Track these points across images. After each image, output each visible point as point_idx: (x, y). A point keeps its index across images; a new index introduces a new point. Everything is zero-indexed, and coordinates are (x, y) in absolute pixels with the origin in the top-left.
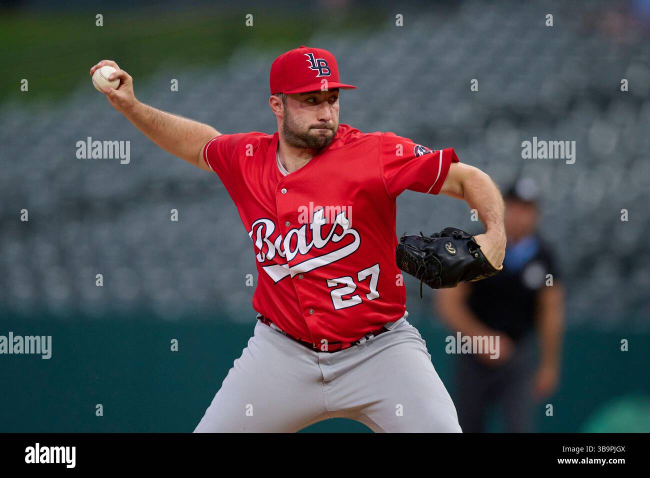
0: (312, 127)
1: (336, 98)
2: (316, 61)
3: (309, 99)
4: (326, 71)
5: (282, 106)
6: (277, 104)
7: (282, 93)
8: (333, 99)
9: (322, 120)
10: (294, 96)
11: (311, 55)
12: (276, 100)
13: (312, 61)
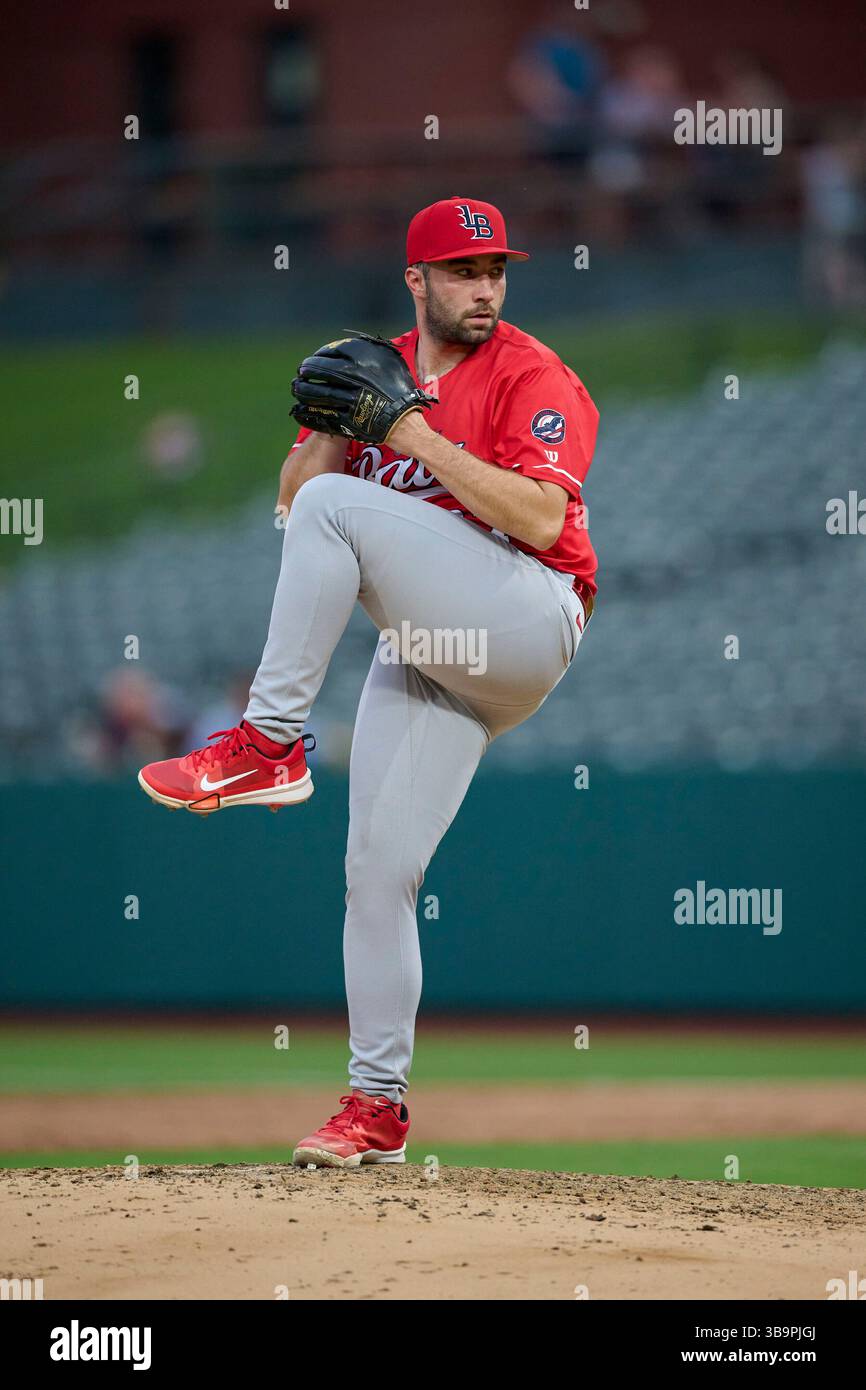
0: (468, 315)
1: (500, 270)
2: (472, 216)
3: (462, 270)
4: (487, 231)
5: (423, 282)
6: (417, 280)
7: (421, 262)
8: (496, 272)
9: (479, 300)
10: (440, 265)
11: (465, 208)
12: (414, 274)
13: (467, 216)
